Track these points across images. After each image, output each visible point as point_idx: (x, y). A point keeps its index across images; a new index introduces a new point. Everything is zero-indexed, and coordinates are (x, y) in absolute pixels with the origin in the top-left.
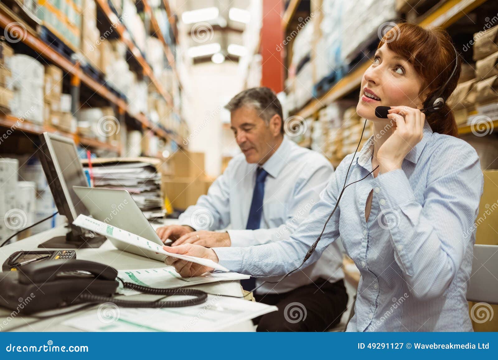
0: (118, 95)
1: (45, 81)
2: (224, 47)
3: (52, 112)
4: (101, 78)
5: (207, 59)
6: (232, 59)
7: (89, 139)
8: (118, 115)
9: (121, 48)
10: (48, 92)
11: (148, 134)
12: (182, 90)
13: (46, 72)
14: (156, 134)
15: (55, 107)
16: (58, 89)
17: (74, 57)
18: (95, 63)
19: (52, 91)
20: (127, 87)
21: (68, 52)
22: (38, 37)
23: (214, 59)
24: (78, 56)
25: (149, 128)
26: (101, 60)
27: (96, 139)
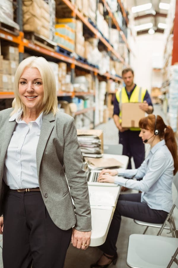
0: (94, 66)
1: (59, 71)
2: (156, 24)
3: (62, 85)
4: (85, 61)
5: (146, 32)
6: (160, 31)
7: (79, 92)
8: (94, 76)
9: (95, 42)
10: (60, 76)
11: (110, 82)
12: (130, 51)
13: (59, 67)
14: (114, 80)
15: (63, 82)
16: (64, 73)
17: (72, 55)
18: (82, 55)
19: (62, 75)
20: (98, 61)
21: (69, 53)
22: (56, 52)
23: (149, 32)
24: (74, 55)
25: (111, 79)
26: (85, 53)
27: (83, 92)
